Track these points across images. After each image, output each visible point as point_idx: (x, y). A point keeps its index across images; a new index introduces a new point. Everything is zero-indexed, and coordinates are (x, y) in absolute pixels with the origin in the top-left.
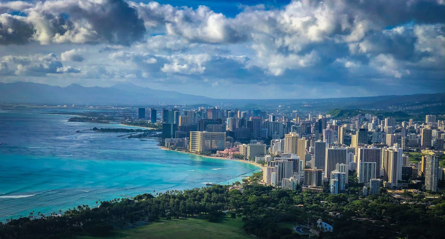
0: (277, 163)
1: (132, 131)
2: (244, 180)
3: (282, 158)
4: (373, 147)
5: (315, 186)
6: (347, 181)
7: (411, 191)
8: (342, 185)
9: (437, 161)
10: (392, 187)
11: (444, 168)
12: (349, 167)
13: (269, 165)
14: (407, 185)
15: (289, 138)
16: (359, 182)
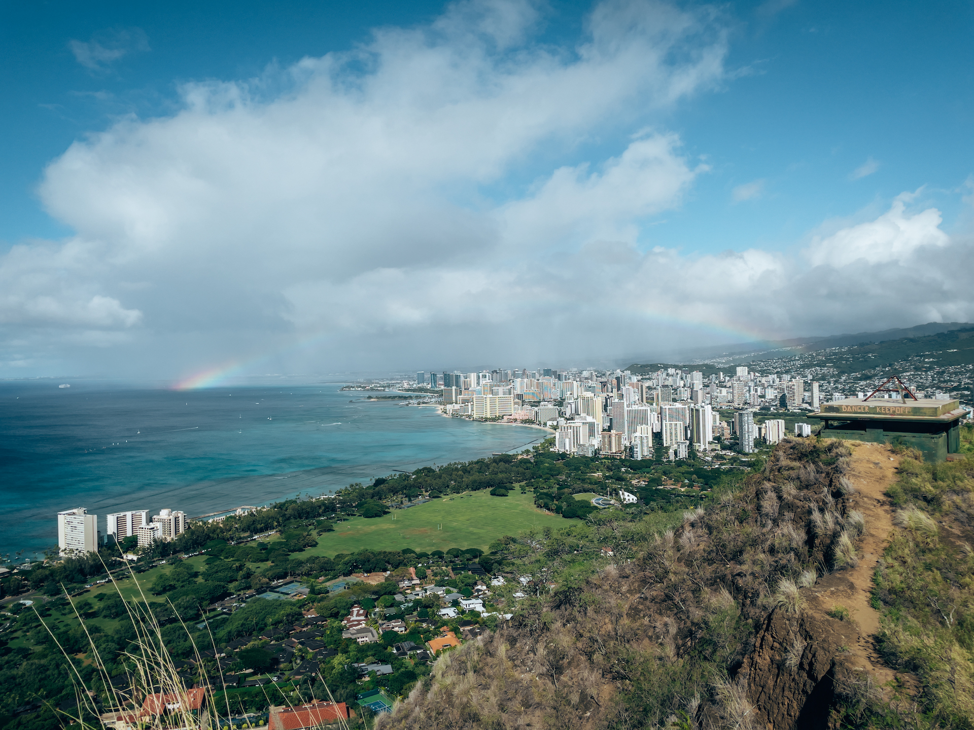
0: (570, 427)
2: (534, 448)
3: (576, 421)
4: (678, 405)
5: (614, 452)
6: (651, 445)
7: (724, 452)
8: (645, 449)
9: (751, 418)
10: (701, 449)
11: (761, 425)
12: (652, 429)
13: (561, 430)
14: (719, 447)
15: (584, 399)
16: (665, 445)
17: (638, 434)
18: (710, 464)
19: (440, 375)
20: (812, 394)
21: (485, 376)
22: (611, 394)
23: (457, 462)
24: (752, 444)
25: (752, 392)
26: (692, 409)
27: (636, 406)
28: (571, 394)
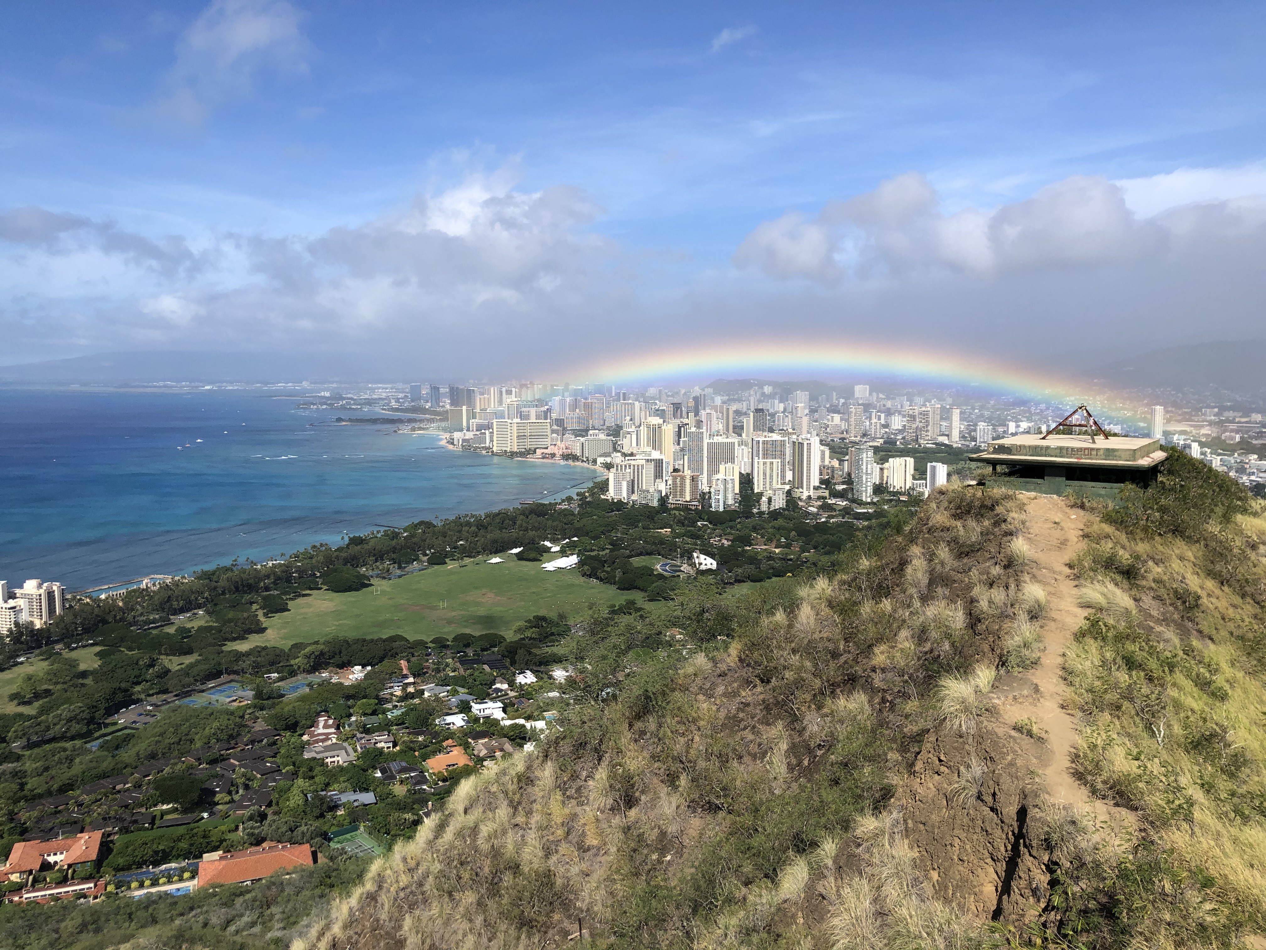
0: (630, 466)
1: (400, 421)
2: (578, 494)
3: (637, 457)
4: (775, 437)
5: (688, 499)
6: (737, 490)
7: (833, 501)
8: (730, 496)
9: (871, 454)
10: (804, 497)
11: (882, 464)
12: (740, 468)
13: (617, 470)
14: (827, 494)
15: (648, 427)
16: (756, 491)
17: (721, 476)
18: (816, 516)
19: (444, 390)
20: (951, 424)
21: (509, 392)
22: (685, 421)
23: (469, 513)
24: (870, 490)
25: (874, 420)
26: (794, 442)
27: (719, 437)
28: (631, 420)
